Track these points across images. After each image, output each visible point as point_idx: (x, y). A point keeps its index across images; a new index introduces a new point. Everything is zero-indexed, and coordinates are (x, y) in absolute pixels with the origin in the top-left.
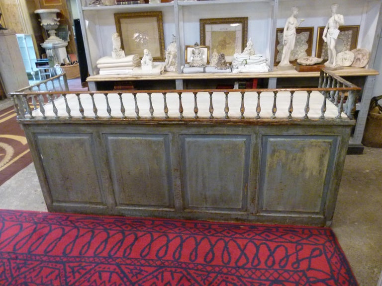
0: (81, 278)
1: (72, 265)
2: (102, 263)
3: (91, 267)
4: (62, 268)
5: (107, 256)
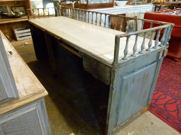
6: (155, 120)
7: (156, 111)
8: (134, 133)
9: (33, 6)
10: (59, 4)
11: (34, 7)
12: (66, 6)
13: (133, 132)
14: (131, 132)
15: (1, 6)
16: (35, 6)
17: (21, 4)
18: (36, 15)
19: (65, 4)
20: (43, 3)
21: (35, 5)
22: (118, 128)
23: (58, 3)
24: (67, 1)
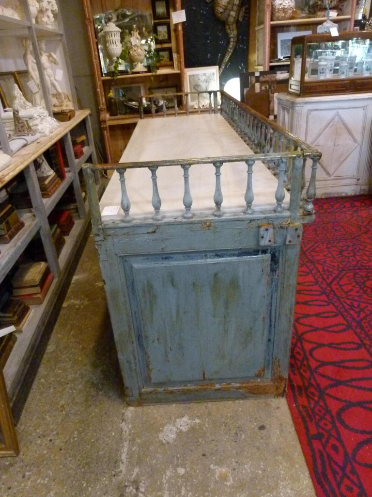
0: (362, 302)
1: (355, 315)
2: (335, 294)
3: (346, 300)
4: (365, 321)
5: (324, 295)
6: (281, 425)
7: (304, 407)
8: (198, 423)
9: (192, 87)
10: (254, 80)
11: (195, 88)
12: (275, 85)
13: (197, 421)
14: (192, 418)
15: (130, 87)
16: (198, 86)
17: (170, 83)
18: (195, 109)
19: (273, 79)
20: (220, 78)
21: (198, 84)
22: (160, 393)
23: (252, 77)
24: (278, 72)
